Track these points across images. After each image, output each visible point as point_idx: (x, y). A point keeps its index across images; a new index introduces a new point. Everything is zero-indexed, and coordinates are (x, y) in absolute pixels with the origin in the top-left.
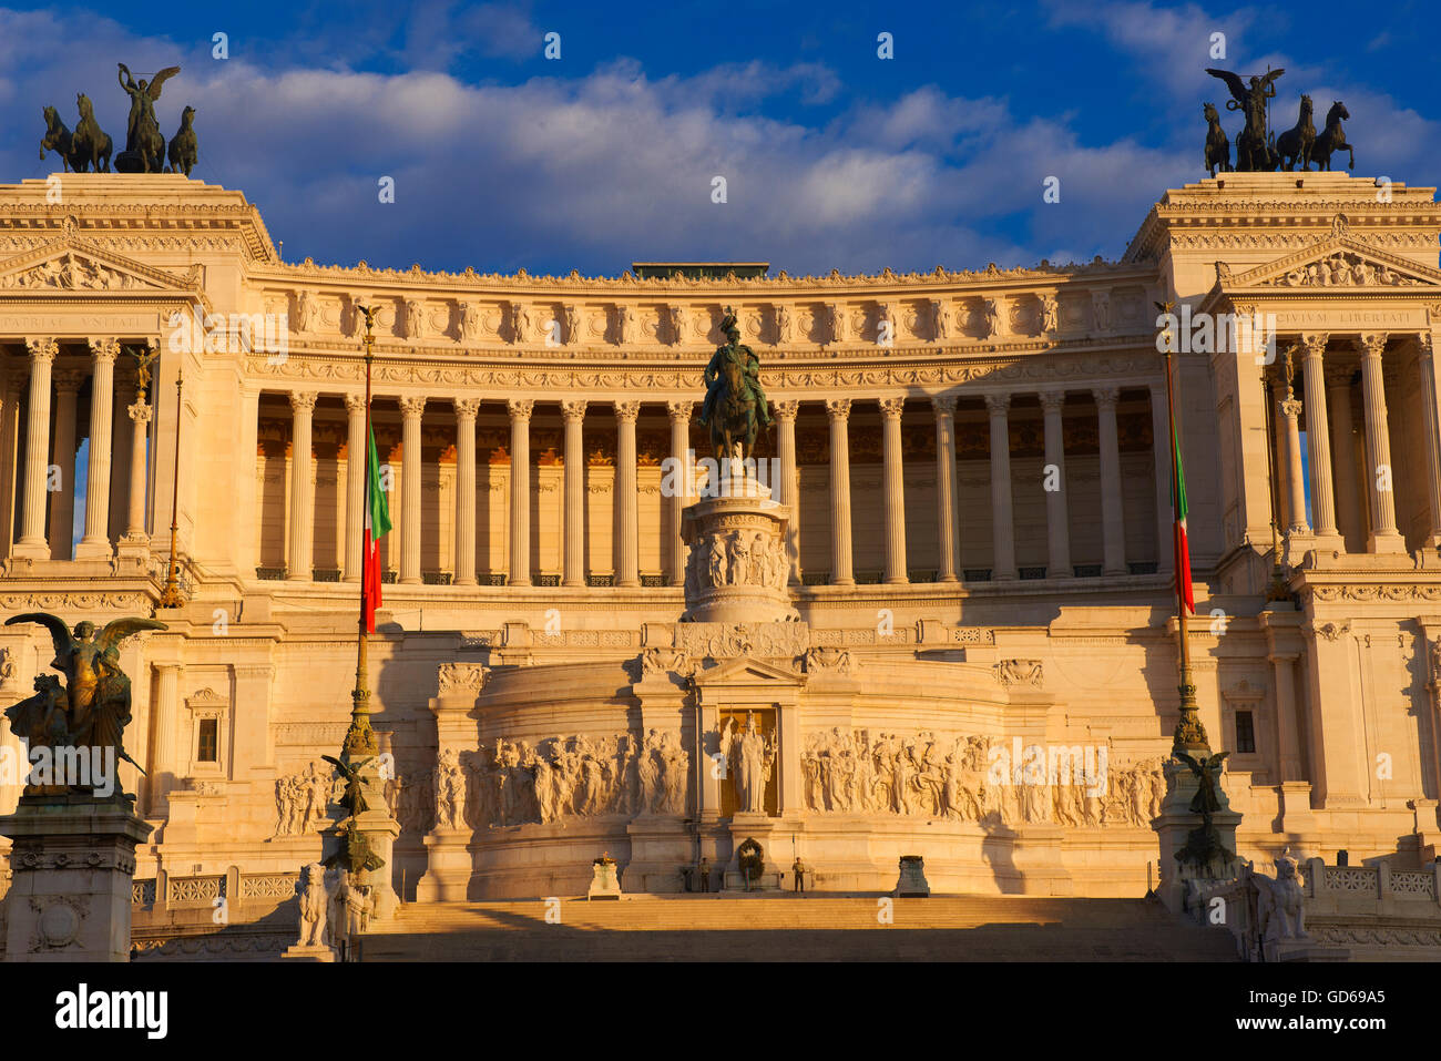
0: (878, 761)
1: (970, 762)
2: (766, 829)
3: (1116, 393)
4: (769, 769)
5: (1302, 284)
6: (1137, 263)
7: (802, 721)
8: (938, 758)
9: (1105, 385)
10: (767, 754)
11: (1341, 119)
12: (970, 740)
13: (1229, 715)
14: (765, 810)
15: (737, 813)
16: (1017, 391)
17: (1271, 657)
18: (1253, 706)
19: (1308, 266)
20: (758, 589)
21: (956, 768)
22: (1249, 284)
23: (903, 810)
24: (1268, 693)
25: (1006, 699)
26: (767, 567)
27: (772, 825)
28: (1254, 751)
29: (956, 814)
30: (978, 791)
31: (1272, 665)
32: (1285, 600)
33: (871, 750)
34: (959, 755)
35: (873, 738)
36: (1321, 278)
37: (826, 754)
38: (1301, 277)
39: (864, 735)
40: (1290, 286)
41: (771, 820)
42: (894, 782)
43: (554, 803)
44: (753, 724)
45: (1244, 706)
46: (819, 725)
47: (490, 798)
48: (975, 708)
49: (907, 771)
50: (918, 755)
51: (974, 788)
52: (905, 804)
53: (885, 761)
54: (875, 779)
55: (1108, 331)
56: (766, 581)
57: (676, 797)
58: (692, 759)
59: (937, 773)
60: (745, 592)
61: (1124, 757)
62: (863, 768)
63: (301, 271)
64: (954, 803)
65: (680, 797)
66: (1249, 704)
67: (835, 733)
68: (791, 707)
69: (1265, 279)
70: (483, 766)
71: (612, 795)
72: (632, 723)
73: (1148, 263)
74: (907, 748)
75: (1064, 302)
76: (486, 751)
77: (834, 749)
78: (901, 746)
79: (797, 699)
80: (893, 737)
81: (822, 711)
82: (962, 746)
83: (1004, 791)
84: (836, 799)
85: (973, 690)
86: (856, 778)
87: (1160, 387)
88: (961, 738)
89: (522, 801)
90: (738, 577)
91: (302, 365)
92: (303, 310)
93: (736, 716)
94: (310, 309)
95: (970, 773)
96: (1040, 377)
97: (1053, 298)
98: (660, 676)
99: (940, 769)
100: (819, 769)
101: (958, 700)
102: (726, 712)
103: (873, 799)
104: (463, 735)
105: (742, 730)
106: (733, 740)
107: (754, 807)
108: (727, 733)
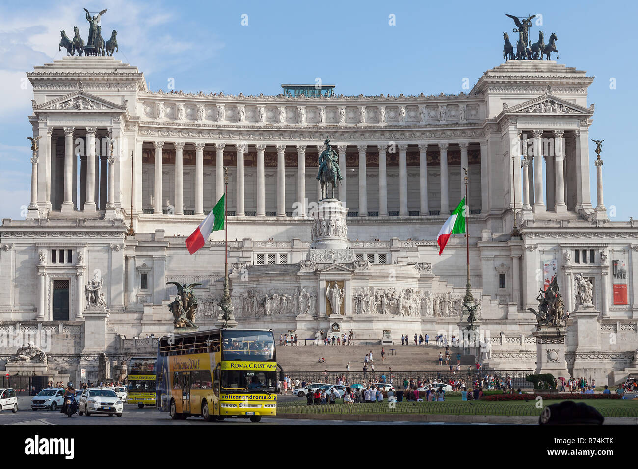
0: (376, 297)
1: (406, 297)
2: (340, 320)
3: (467, 145)
4: (342, 300)
5: (534, 111)
6: (477, 95)
7: (353, 285)
8: (396, 297)
9: (464, 142)
10: (341, 296)
11: (554, 40)
12: (407, 291)
13: (497, 275)
14: (340, 313)
16: (430, 143)
17: (511, 256)
18: (505, 272)
19: (536, 105)
20: (337, 238)
21: (402, 300)
22: (515, 111)
23: (384, 313)
24: (510, 268)
25: (419, 276)
26: (340, 230)
28: (505, 288)
29: (402, 315)
30: (409, 307)
31: (512, 258)
32: (517, 236)
33: (375, 294)
34: (403, 295)
35: (375, 289)
36: (541, 110)
37: (360, 295)
38: (534, 109)
39: (372, 289)
40: (530, 112)
41: (342, 317)
42: (381, 304)
43: (271, 310)
44: (337, 286)
45: (502, 272)
46: (358, 286)
47: (250, 308)
48: (409, 279)
49: (386, 301)
50: (389, 295)
51: (408, 305)
52: (385, 311)
53: (379, 297)
54: (376, 303)
55: (465, 121)
56: (340, 235)
57: (311, 309)
58: (317, 296)
59: (396, 301)
60: (333, 239)
61: (457, 294)
62: (372, 299)
63: (158, 95)
64: (401, 311)
65: (313, 309)
66: (504, 271)
67: (363, 288)
68: (349, 280)
69: (520, 109)
70: (247, 297)
71: (291, 308)
72: (297, 285)
73: (481, 95)
74: (386, 293)
75: (449, 109)
76: (249, 293)
77: (362, 294)
78: (384, 293)
79: (351, 278)
80: (382, 289)
81: (359, 281)
82: (404, 292)
83: (417, 306)
84: (363, 310)
85: (408, 274)
86: (370, 303)
87: (483, 143)
88: (404, 290)
89: (261, 309)
90: (331, 233)
91: (158, 131)
92: (158, 109)
93: (331, 283)
94: (161, 109)
95: (406, 301)
96: (439, 138)
97: (445, 107)
98: (306, 269)
99: (396, 300)
100: (358, 300)
101: (403, 277)
102: (328, 281)
103: (375, 309)
104: (240, 287)
105: (333, 287)
106: (330, 291)
107: (337, 312)
108: (328, 289)
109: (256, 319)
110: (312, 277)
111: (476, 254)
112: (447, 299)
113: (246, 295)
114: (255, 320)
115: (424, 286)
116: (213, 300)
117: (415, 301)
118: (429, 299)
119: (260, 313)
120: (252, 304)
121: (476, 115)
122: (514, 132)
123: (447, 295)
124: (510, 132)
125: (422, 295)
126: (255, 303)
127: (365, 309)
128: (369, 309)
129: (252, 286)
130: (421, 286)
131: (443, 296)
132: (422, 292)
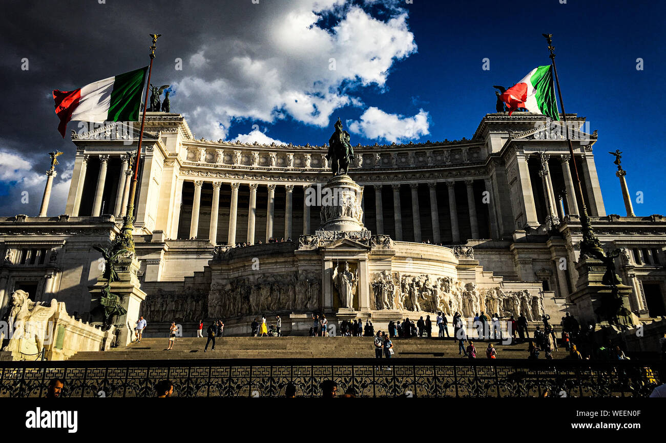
0: (403, 286)
1: (444, 288)
3: (472, 181)
4: (355, 288)
6: (477, 140)
7: (370, 268)
8: (430, 287)
9: (469, 179)
10: (354, 282)
12: (443, 280)
14: (353, 307)
15: (340, 309)
16: (439, 182)
17: (553, 259)
18: (548, 279)
20: (349, 218)
21: (438, 290)
23: (416, 309)
24: (553, 274)
25: (457, 262)
27: (356, 314)
30: (448, 302)
31: (554, 262)
32: (557, 236)
33: (401, 281)
34: (439, 285)
35: (401, 274)
37: (381, 282)
39: (396, 275)
41: (356, 312)
42: (411, 296)
44: (347, 268)
45: (544, 278)
46: (377, 270)
47: (232, 304)
48: (445, 265)
49: (416, 292)
50: (421, 284)
51: (447, 300)
52: (417, 307)
53: (407, 286)
54: (403, 294)
55: (468, 161)
56: (353, 216)
57: (312, 302)
58: (320, 284)
59: (430, 293)
60: (344, 219)
61: (509, 290)
62: (397, 289)
63: (200, 141)
64: (438, 307)
65: (315, 301)
66: (546, 277)
67: (383, 273)
68: (364, 260)
69: (526, 136)
70: (229, 290)
71: (284, 301)
72: (294, 269)
73: (481, 139)
74: (417, 280)
75: (453, 153)
76: (231, 283)
77: (384, 281)
78: (414, 280)
79: (366, 257)
80: (409, 276)
81: (378, 263)
82: (440, 282)
83: (459, 303)
84: (386, 303)
85: (443, 257)
86: (394, 293)
87: (488, 179)
88: (440, 278)
89: (246, 306)
90: (341, 213)
91: (198, 172)
92: (200, 154)
93: (341, 265)
94: (202, 154)
95: (444, 293)
96: (447, 177)
97: (449, 151)
98: (307, 247)
99: (431, 290)
100: (377, 289)
101: (437, 261)
102: (335, 264)
103: (402, 304)
104: (223, 277)
105: (342, 270)
106: (338, 275)
107: (348, 306)
108: (336, 272)
109: (238, 319)
110: (314, 258)
111: (510, 259)
112: (495, 295)
113: (229, 287)
114: (236, 321)
115: (466, 277)
116: (187, 297)
117: (455, 295)
118: (474, 293)
119: (244, 311)
120: (235, 298)
121: (477, 158)
122: (522, 157)
123: (495, 291)
124: (518, 157)
125: (464, 289)
126: (238, 297)
127: (388, 303)
128: (393, 302)
129: (236, 275)
130: (461, 277)
131: (490, 292)
132: (463, 284)
